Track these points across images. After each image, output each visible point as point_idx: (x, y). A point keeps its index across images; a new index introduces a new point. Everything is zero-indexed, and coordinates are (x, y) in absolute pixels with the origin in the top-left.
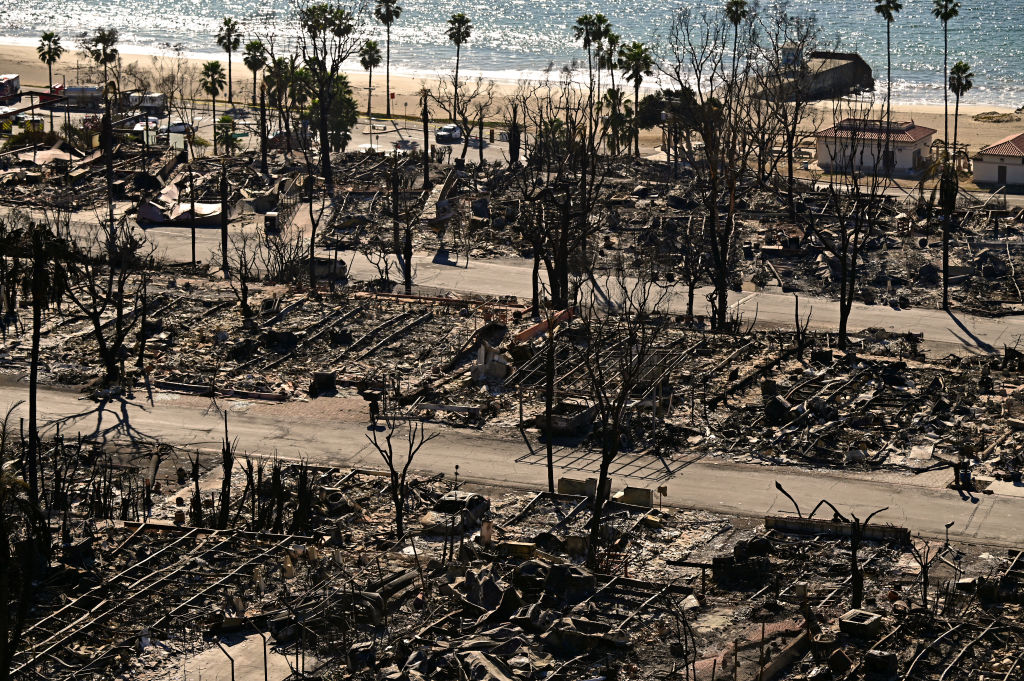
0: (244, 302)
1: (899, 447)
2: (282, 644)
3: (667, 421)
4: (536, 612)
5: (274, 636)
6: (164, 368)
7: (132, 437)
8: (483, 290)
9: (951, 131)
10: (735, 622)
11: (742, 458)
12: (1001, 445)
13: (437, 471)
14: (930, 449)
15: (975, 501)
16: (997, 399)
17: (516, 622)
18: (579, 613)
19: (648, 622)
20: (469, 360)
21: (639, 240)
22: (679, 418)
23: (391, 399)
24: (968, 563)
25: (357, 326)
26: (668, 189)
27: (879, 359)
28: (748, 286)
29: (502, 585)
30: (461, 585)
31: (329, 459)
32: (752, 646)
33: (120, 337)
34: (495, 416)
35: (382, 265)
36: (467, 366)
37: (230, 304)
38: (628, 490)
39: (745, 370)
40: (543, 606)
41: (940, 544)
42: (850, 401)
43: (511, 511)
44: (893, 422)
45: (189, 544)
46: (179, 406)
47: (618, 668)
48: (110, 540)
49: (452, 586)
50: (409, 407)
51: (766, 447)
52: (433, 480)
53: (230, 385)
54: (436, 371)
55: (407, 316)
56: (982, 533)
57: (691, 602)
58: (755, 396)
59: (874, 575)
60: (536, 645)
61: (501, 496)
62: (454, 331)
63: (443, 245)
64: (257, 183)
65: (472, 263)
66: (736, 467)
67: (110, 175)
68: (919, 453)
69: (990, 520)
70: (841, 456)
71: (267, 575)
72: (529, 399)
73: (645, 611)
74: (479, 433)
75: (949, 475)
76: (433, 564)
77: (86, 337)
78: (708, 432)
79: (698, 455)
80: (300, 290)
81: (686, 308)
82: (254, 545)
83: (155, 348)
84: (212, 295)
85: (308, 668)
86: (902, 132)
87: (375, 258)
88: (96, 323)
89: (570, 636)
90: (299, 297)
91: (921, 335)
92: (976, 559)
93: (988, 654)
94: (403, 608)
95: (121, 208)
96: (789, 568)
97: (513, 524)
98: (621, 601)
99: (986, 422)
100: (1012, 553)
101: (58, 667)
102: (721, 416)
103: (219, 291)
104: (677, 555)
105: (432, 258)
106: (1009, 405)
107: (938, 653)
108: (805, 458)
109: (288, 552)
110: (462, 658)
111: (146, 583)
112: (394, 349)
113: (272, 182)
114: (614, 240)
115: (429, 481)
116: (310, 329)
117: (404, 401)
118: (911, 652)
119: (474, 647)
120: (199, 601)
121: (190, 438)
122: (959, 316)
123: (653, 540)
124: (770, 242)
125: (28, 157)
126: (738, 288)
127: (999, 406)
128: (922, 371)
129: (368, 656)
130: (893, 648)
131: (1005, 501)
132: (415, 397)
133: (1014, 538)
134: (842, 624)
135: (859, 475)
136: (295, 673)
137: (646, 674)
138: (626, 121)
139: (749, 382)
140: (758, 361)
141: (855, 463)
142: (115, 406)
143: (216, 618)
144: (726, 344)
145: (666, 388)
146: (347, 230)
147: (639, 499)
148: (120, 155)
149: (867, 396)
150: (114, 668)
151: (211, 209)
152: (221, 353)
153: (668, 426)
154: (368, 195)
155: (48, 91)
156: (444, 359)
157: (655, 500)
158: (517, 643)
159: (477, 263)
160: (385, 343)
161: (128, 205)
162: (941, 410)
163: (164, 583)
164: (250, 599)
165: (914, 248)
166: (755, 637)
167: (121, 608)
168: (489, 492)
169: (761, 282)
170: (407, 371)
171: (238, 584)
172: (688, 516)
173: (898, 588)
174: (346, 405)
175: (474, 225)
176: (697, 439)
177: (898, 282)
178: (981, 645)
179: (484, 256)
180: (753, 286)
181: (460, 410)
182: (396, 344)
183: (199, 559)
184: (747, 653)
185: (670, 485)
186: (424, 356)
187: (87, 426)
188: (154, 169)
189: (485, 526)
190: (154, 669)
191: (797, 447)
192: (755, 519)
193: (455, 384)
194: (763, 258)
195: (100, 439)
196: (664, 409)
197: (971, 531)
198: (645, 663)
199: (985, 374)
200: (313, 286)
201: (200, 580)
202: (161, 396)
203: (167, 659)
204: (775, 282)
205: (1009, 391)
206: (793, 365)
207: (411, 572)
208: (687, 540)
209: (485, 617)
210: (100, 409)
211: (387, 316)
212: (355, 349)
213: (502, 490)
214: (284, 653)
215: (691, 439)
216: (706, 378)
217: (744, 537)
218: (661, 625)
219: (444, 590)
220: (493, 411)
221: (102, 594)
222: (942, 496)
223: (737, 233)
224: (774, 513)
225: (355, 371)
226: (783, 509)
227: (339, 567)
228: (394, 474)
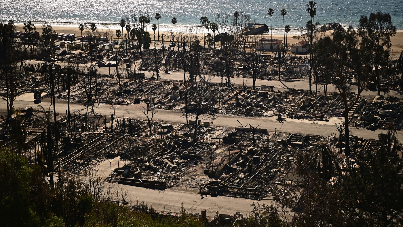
0: (119, 83)
1: (266, 111)
2: (123, 159)
3: (214, 107)
4: (180, 150)
5: (121, 157)
6: (101, 98)
7: (95, 114)
8: (175, 79)
9: (286, 40)
10: (224, 151)
11: (230, 115)
12: (288, 110)
13: (162, 119)
14: (272, 112)
15: (282, 123)
16: (288, 100)
17: (175, 152)
18: (189, 150)
19: (205, 151)
20: (170, 95)
21: (211, 67)
22: (217, 106)
23: (152, 104)
24: (280, 137)
25: (145, 88)
26: (219, 55)
27: (262, 92)
28: (235, 76)
29: (172, 144)
30: (163, 144)
31: (138, 118)
32: (228, 156)
33: (91, 92)
34: (175, 107)
35: (153, 74)
36: (169, 96)
37: (116, 84)
38: (204, 123)
39: (232, 95)
40: (182, 148)
41: (274, 133)
42: (255, 102)
43: (178, 128)
44: (265, 106)
45: (103, 137)
46: (104, 107)
47: (198, 162)
48: (85, 137)
49: (161, 145)
50: (156, 106)
51: (236, 112)
52: (161, 122)
53: (116, 102)
54: (162, 97)
55: (156, 85)
56: (284, 130)
57: (215, 147)
58: (234, 101)
59: (259, 140)
60: (179, 157)
61: (176, 125)
62: (166, 88)
63: (167, 69)
64: (125, 57)
65: (173, 73)
66: (229, 117)
67: (92, 56)
68: (270, 112)
69: (286, 127)
70: (253, 114)
71: (120, 143)
72: (183, 103)
73: (204, 149)
74: (172, 111)
75: (277, 117)
76: (157, 140)
77: (84, 92)
78: (223, 109)
79: (221, 114)
80: (132, 80)
81: (221, 82)
82: (117, 137)
83: (99, 94)
84: (112, 82)
85: (128, 164)
86: (275, 41)
87: (151, 72)
88: (86, 89)
89: (187, 155)
90: (132, 82)
91: (274, 86)
92: (282, 136)
93: (281, 156)
94: (150, 150)
95: (94, 63)
96: (240, 139)
97: (178, 131)
98: (199, 147)
99: (285, 105)
100: (290, 134)
101: (73, 165)
102: (226, 106)
103: (114, 81)
104: (215, 137)
105: (164, 72)
106: (291, 101)
107: (269, 156)
108: (245, 115)
109: (125, 138)
110: (162, 160)
111: (93, 146)
112: (153, 93)
113: (128, 56)
114: (206, 67)
115: (160, 122)
116: (134, 89)
117: (155, 104)
118: (263, 156)
119: (165, 158)
120: (105, 149)
121: (107, 114)
122: (283, 82)
123: (210, 134)
124: (240, 66)
125: (74, 52)
126: (233, 77)
127: (288, 101)
128: (272, 94)
129: (142, 161)
130: (259, 156)
131: (289, 123)
132: (157, 103)
133: (291, 131)
134: (248, 150)
135: (257, 118)
136: (126, 165)
137: (204, 163)
138: (211, 40)
139: (233, 98)
140: (235, 93)
141: (256, 115)
142: (90, 107)
143: (108, 153)
144: (228, 89)
145: (213, 99)
146: (145, 66)
147: (207, 125)
148: (94, 51)
149: (259, 100)
150: (85, 165)
151: (114, 63)
152: (114, 95)
153: (214, 108)
154: (150, 58)
155: (81, 37)
156: (164, 95)
157: (211, 125)
158: (175, 157)
159: (174, 73)
160: (151, 91)
161: (96, 62)
162: (275, 103)
163: (97, 146)
164: (116, 149)
165: (273, 67)
166: (228, 154)
167: (87, 152)
168: (173, 124)
169: (238, 75)
170: (156, 98)
171: (113, 145)
172: (218, 128)
173: (264, 143)
174: (142, 106)
175: (174, 65)
176: (220, 111)
177: (269, 75)
178: (279, 154)
179: (176, 71)
180: (236, 76)
181: (168, 106)
182: (154, 92)
183: (105, 140)
184: (227, 157)
185: (214, 121)
186: (160, 94)
187: (84, 112)
188: (102, 54)
189: (172, 132)
190: (94, 165)
191: (243, 112)
192: (233, 128)
193: (166, 100)
194: (239, 70)
195: (87, 115)
196: (213, 104)
197: (281, 130)
198: (204, 160)
199: (286, 94)
200: (135, 79)
201: (105, 145)
202: (100, 105)
203: (97, 163)
204: (241, 75)
205: (291, 98)
206: (243, 94)
207: (152, 142)
208: (217, 133)
209: (168, 151)
210: (87, 108)
211: (152, 85)
212: (144, 93)
213: (176, 123)
214: (123, 161)
215: (219, 111)
216: (223, 97)
217: (230, 132)
218: (208, 152)
219: (159, 146)
220: (175, 106)
221: (83, 149)
222: (275, 122)
223: (233, 65)
224: (237, 127)
225: (144, 98)
226: (239, 126)
227: (136, 141)
228: (149, 120)
